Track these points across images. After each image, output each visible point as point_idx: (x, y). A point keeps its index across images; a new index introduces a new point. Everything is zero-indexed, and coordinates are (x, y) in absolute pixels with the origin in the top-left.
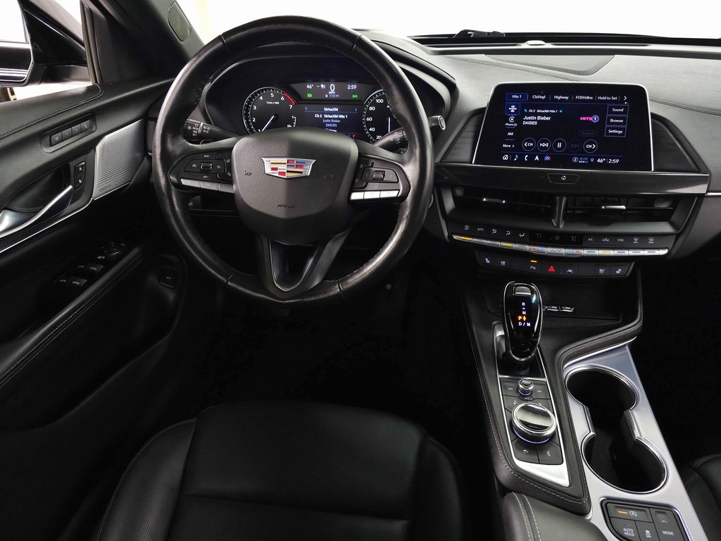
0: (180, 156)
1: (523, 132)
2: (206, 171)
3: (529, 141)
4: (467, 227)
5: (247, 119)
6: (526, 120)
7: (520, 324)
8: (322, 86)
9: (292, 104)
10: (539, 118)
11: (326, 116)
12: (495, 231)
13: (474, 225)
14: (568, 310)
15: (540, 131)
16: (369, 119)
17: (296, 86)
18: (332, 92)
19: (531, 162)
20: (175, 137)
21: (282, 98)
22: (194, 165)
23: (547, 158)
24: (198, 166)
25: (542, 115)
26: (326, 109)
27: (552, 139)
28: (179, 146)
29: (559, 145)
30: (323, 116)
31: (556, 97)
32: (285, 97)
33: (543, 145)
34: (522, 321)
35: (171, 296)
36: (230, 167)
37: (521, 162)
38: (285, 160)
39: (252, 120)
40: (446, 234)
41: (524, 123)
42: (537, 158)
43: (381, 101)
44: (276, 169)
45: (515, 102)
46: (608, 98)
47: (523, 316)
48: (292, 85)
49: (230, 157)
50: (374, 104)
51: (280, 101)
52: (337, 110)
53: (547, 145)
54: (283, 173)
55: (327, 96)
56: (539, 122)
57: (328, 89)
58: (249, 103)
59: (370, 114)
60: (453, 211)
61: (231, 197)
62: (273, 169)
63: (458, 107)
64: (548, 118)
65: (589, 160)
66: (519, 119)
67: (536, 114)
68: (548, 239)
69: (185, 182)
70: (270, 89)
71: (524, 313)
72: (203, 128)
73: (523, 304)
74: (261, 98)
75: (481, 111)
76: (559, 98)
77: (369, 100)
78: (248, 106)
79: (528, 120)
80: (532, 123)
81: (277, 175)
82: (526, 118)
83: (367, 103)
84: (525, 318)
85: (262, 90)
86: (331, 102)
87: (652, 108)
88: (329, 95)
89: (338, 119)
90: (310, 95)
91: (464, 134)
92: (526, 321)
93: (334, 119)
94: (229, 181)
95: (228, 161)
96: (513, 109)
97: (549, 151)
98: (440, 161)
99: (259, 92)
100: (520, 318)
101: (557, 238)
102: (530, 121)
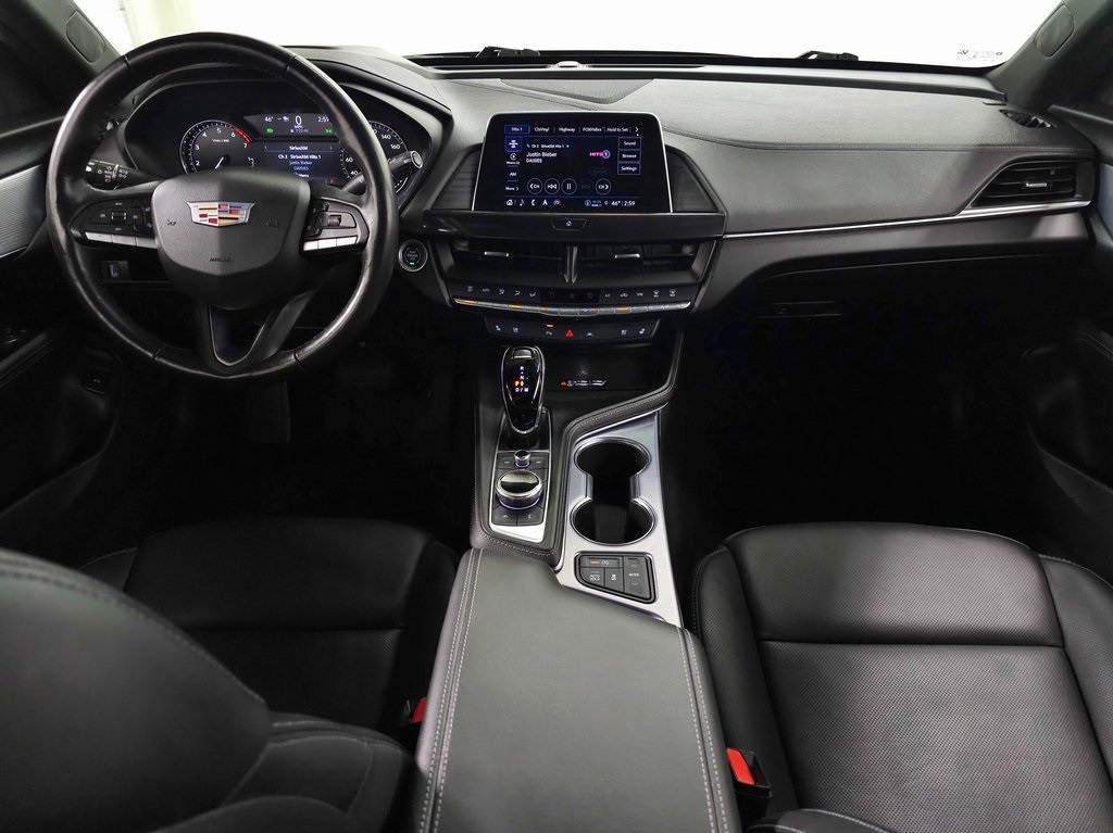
0: (83, 203)
1: (527, 171)
2: (118, 222)
3: (535, 182)
4: (470, 289)
5: (188, 163)
6: (530, 158)
7: (517, 390)
8: (285, 118)
9: (246, 142)
10: (544, 154)
11: (293, 157)
12: (502, 292)
13: (478, 286)
14: (599, 383)
15: (546, 170)
16: (349, 160)
17: (251, 119)
18: (299, 126)
19: (539, 206)
20: (74, 180)
21: (233, 135)
22: (103, 216)
23: (557, 202)
24: (108, 216)
25: (547, 150)
26: (292, 148)
27: (560, 179)
28: (81, 191)
29: (569, 186)
30: (289, 157)
31: (561, 129)
32: (235, 132)
33: (551, 186)
34: (519, 386)
35: (101, 405)
36: (150, 217)
37: (527, 207)
38: (216, 205)
39: (195, 163)
40: (447, 298)
41: (528, 161)
42: (545, 202)
44: (205, 216)
45: (515, 136)
46: (619, 130)
47: (520, 381)
48: (246, 118)
49: (149, 204)
51: (230, 138)
52: (306, 148)
53: (555, 186)
54: (214, 221)
55: (292, 131)
56: (544, 159)
57: (292, 122)
58: (188, 141)
60: (451, 268)
61: (154, 253)
62: (201, 216)
63: (450, 143)
64: (554, 155)
65: (603, 202)
66: (521, 156)
67: (540, 150)
68: (562, 297)
69: (90, 236)
70: (214, 123)
71: (522, 377)
72: (118, 173)
73: (522, 368)
74: (205, 135)
75: (477, 147)
76: (565, 130)
78: (187, 146)
79: (533, 158)
80: (537, 161)
81: (207, 223)
82: (529, 155)
84: (522, 384)
85: (205, 125)
86: (299, 139)
87: (666, 140)
88: (294, 130)
89: (309, 160)
90: (270, 131)
91: (459, 176)
92: (524, 386)
93: (304, 160)
94: (150, 233)
95: (147, 210)
96: (514, 144)
97: (559, 194)
98: (432, 208)
99: (200, 127)
100: (517, 383)
101: (572, 296)
102: (534, 158)
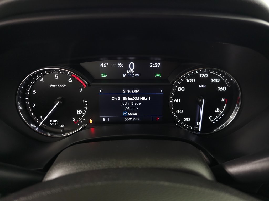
5: (24, 105)
8: (119, 64)
9: (82, 86)
11: (124, 99)
16: (177, 101)
17: (86, 65)
18: (131, 70)
21: (70, 80)
26: (125, 91)
30: (121, 99)
39: (31, 106)
43: (192, 81)
50: (184, 84)
52: (138, 91)
55: (124, 76)
57: (126, 68)
58: (26, 87)
59: (178, 95)
70: (53, 70)
74: (42, 80)
77: (180, 80)
78: (24, 91)
83: (176, 84)
85: (43, 72)
86: (131, 83)
88: (127, 74)
89: (139, 101)
90: (104, 75)
93: (135, 101)
99: (38, 73)
